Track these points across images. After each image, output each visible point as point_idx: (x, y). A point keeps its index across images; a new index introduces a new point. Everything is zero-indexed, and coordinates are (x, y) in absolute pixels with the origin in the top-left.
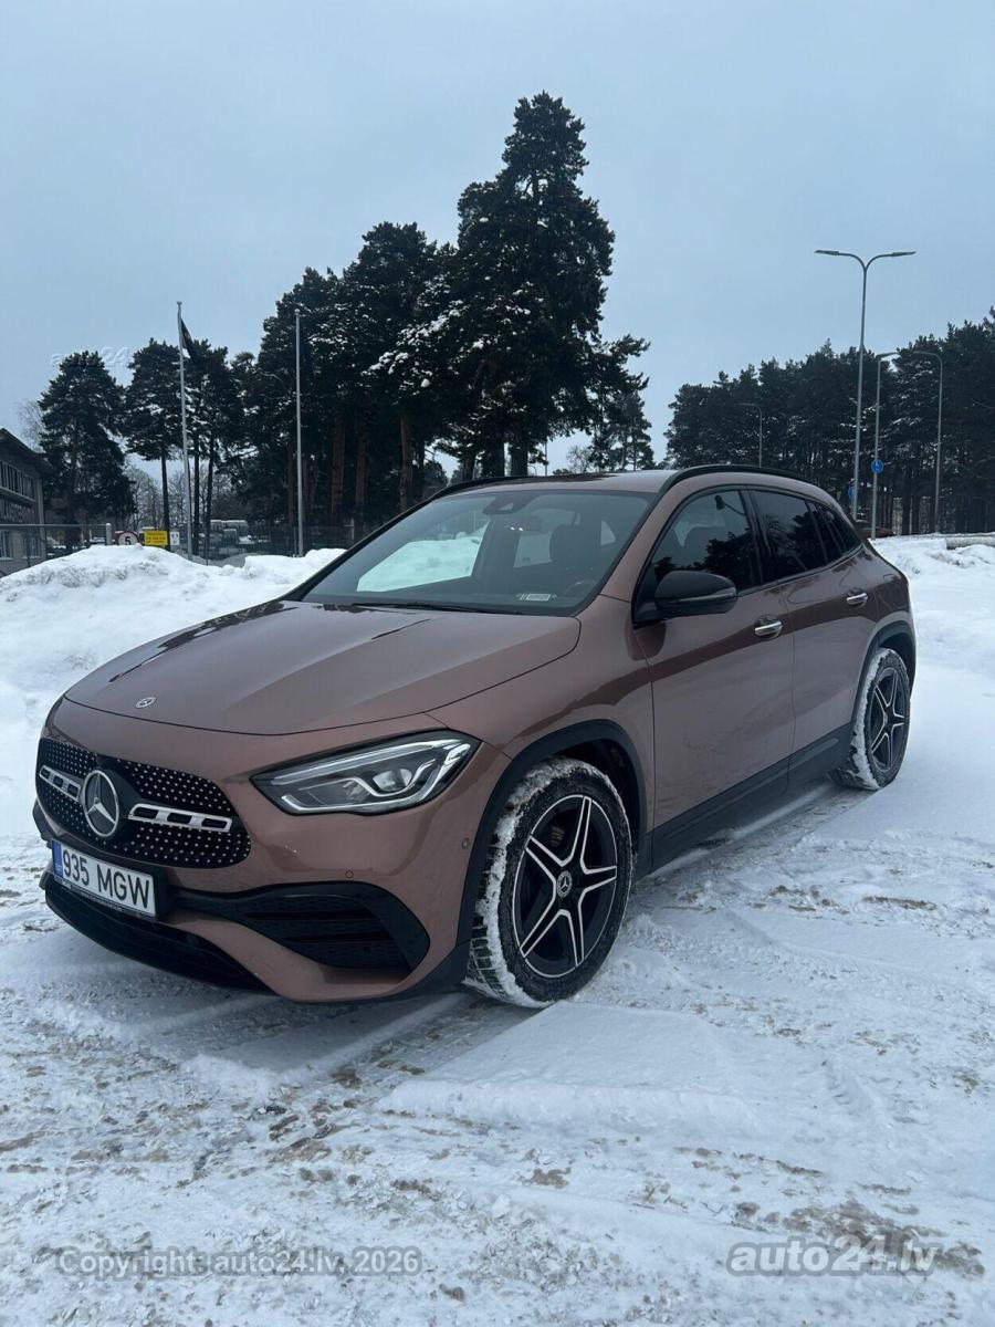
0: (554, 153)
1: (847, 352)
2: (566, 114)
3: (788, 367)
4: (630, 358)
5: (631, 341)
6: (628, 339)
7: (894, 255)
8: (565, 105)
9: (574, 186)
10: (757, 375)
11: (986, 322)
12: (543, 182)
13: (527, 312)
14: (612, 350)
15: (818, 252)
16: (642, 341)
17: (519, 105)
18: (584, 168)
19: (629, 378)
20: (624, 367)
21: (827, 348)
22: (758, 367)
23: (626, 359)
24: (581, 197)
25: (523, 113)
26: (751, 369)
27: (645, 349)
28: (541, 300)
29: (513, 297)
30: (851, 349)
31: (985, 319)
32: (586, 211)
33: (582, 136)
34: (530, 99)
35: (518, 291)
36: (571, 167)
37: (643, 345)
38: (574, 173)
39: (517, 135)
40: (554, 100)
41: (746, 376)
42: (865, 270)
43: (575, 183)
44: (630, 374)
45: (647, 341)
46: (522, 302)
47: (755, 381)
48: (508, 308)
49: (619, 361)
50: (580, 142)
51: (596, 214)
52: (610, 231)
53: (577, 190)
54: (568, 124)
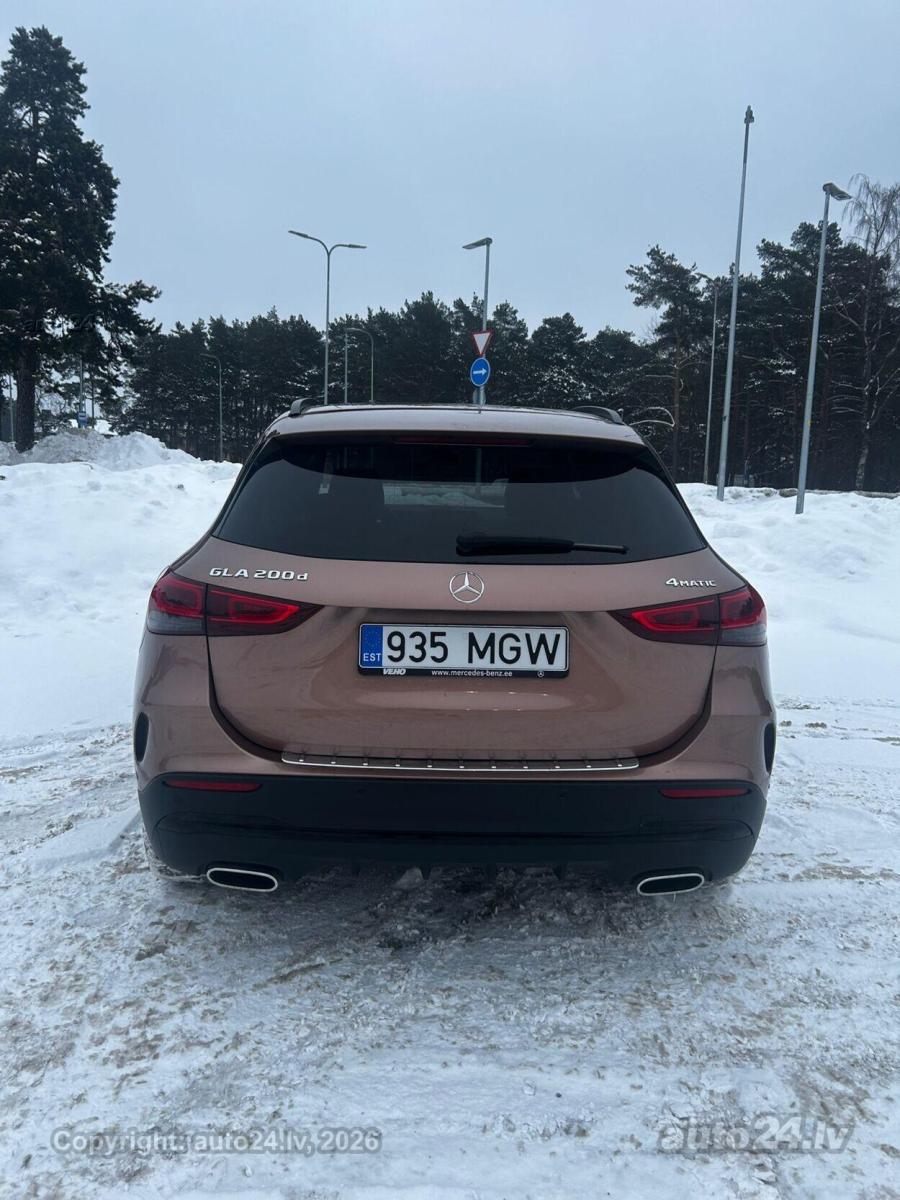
0: (57, 89)
1: (288, 319)
2: (65, 55)
3: (235, 325)
4: (142, 302)
5: (143, 287)
6: (140, 285)
7: (350, 246)
8: (65, 44)
9: (74, 126)
10: (206, 329)
11: (403, 312)
12: (43, 114)
13: (38, 242)
14: (126, 293)
15: (291, 232)
16: (153, 288)
17: (17, 33)
18: (85, 111)
19: (142, 321)
20: (137, 310)
21: (273, 314)
22: (207, 322)
23: (137, 303)
24: (82, 138)
25: (20, 42)
26: (201, 323)
27: (157, 296)
28: (53, 232)
29: (21, 225)
30: (292, 317)
31: (402, 309)
32: (90, 153)
33: (83, 79)
34: (28, 30)
35: (27, 220)
36: (71, 107)
37: (155, 293)
38: (74, 113)
39: (13, 62)
40: (53, 38)
41: (197, 328)
42: (329, 254)
43: (76, 123)
44: (142, 317)
45: (159, 289)
46: (31, 230)
47: (205, 334)
48: (17, 235)
49: (131, 304)
50: (82, 86)
51: (100, 158)
52: (115, 178)
53: (78, 130)
54: (70, 64)
